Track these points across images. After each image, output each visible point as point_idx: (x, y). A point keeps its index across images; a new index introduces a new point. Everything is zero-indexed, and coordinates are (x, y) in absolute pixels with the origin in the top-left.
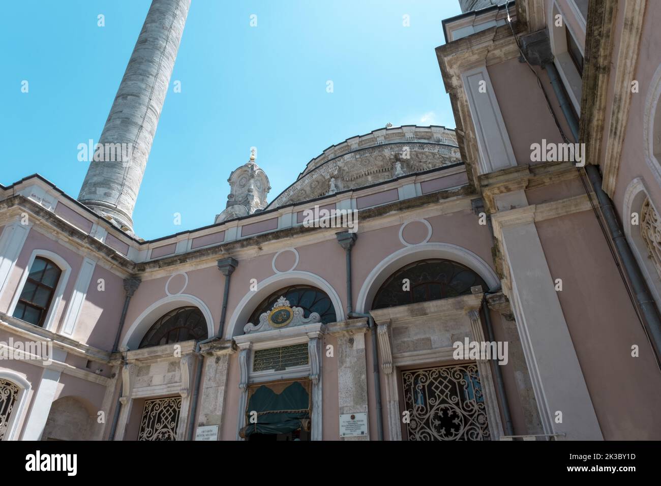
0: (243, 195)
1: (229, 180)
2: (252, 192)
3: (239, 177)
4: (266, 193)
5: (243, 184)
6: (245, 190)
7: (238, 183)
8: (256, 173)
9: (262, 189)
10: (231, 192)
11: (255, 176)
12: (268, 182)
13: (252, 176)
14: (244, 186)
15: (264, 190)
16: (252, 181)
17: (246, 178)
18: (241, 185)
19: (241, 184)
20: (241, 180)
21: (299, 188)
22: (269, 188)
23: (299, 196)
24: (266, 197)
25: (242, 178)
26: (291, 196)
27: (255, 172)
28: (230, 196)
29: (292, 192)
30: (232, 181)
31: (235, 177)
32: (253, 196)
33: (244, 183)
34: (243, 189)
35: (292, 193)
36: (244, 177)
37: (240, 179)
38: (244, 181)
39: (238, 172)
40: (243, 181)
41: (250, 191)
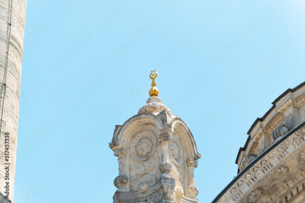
0: (148, 177)
1: (113, 144)
2: (169, 171)
3: (134, 137)
4: (191, 168)
5: (145, 153)
6: (152, 167)
7: (133, 150)
8: (172, 130)
9: (182, 161)
10: (120, 170)
11: (170, 134)
12: (193, 143)
13: (165, 137)
14: (147, 157)
15: (188, 161)
16: (165, 147)
17: (150, 140)
18: (141, 156)
19: (140, 152)
20: (138, 144)
21: (275, 162)
22: (197, 157)
23: (273, 179)
24: (193, 176)
25: (140, 140)
26: (259, 181)
27: (170, 126)
28: (119, 181)
29: (259, 172)
30: (120, 146)
31: (125, 138)
32: (173, 181)
33: (147, 150)
34: (146, 164)
35: (260, 175)
36: (146, 138)
37: (135, 141)
38: (145, 147)
39: (131, 127)
40: (144, 145)
41: (163, 169)
